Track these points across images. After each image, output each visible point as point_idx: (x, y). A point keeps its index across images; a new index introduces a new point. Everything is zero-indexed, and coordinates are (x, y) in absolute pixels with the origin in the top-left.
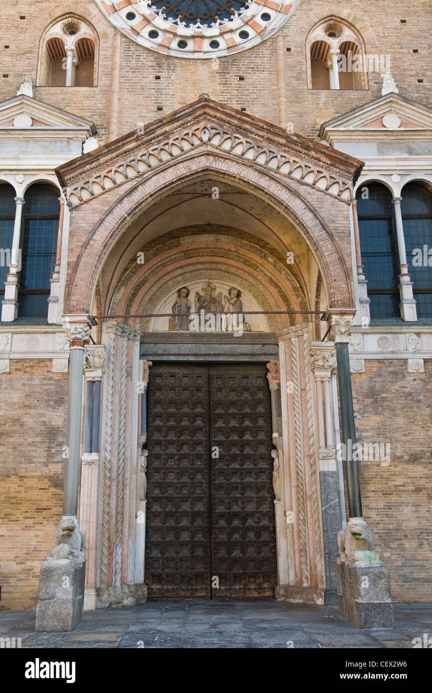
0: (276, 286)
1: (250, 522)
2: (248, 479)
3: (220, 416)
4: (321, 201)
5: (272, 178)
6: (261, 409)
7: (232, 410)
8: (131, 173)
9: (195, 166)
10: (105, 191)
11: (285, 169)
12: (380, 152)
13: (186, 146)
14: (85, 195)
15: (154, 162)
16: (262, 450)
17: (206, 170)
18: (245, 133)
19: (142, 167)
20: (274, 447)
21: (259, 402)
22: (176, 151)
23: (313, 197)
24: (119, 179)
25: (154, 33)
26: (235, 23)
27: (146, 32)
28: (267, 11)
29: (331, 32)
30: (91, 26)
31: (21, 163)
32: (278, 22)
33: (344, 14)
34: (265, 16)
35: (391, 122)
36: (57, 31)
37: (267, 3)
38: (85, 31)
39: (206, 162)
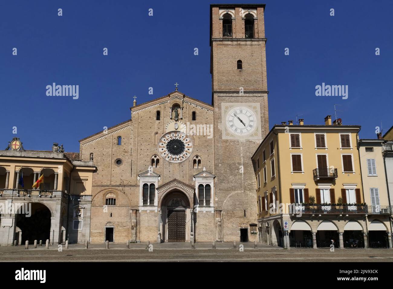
2: (182, 227)
3: (178, 218)
5: (184, 190)
6: (184, 217)
7: (180, 217)
8: (166, 189)
9: (174, 188)
11: (186, 189)
12: (202, 180)
13: (173, 185)
15: (169, 187)
16: (184, 223)
18: (180, 184)
20: (186, 222)
21: (184, 216)
22: (171, 186)
23: (189, 193)
24: (164, 190)
25: (168, 157)
26: (182, 155)
27: (167, 157)
28: (187, 153)
29: (197, 157)
30: (159, 156)
31: (149, 181)
32: (188, 155)
33: (199, 154)
34: (187, 154)
35: (204, 175)
36: (153, 157)
37: (187, 151)
38: (158, 157)
39: (175, 187)
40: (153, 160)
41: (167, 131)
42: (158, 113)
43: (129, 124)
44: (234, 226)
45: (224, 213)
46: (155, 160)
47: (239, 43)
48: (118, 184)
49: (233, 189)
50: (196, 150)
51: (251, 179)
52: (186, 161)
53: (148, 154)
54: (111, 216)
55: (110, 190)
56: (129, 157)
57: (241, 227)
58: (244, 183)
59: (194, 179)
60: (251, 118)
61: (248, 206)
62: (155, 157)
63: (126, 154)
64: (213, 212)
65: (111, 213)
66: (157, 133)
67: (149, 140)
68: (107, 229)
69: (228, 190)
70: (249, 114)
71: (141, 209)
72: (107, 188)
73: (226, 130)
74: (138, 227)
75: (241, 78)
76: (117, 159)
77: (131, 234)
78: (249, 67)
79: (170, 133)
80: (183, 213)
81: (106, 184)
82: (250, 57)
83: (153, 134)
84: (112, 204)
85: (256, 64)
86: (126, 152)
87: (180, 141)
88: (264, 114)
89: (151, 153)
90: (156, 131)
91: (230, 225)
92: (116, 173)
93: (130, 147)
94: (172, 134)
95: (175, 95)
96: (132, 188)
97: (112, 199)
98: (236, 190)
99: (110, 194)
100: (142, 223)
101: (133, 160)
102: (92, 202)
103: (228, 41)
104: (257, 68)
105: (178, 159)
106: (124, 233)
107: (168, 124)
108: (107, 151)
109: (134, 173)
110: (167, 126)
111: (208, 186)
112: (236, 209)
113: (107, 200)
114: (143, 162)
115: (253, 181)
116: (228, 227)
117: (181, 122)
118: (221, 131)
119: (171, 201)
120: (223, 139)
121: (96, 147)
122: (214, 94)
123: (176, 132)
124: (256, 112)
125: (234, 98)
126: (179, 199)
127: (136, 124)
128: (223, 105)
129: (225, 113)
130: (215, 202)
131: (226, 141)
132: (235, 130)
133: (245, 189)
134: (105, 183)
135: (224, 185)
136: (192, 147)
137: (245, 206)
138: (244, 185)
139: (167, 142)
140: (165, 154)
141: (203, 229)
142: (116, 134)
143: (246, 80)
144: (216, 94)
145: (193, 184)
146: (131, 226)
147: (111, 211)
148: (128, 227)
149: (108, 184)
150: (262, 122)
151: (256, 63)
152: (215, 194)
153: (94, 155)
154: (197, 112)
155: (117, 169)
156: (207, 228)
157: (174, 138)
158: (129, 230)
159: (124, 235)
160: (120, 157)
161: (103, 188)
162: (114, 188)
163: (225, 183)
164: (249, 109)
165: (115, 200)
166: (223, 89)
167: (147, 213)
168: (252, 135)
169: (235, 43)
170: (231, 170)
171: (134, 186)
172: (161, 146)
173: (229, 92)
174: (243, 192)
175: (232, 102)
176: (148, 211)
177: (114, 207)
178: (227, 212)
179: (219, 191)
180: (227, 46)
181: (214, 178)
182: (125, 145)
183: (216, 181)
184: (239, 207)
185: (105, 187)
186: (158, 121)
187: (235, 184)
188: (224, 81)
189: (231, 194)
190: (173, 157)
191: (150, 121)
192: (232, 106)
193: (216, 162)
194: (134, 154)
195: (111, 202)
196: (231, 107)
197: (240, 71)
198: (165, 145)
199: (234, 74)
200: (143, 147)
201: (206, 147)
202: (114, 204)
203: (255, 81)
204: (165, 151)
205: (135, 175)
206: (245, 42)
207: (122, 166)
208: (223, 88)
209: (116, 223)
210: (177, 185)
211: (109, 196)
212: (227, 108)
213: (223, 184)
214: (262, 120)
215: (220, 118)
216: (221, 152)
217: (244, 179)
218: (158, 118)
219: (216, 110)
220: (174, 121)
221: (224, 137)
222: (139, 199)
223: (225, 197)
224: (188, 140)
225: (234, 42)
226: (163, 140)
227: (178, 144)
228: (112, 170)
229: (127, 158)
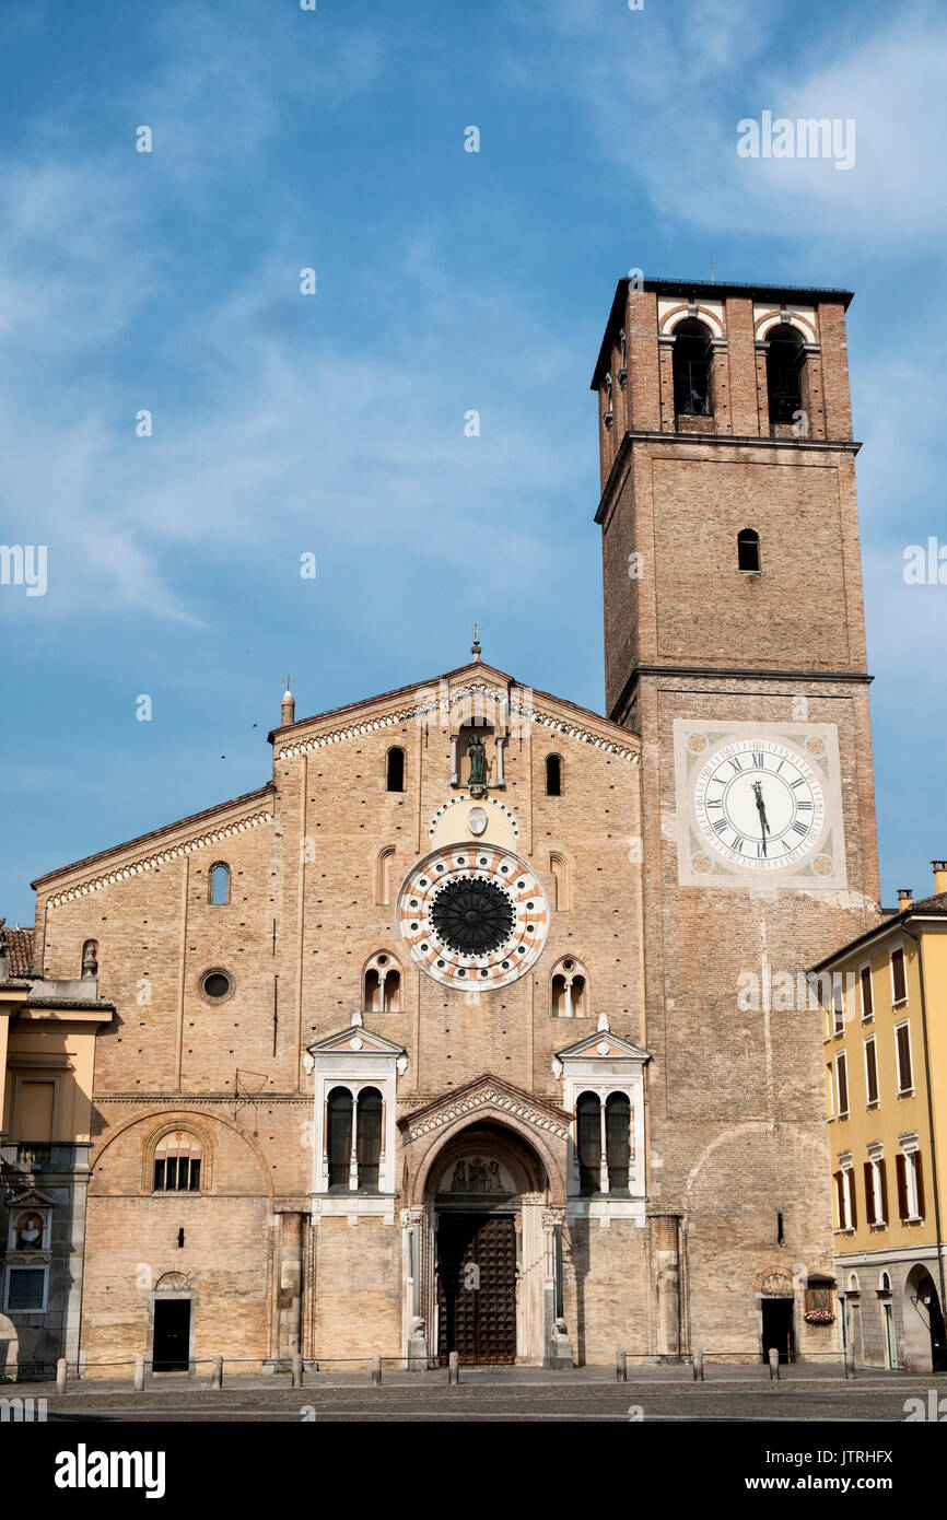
0: (522, 1164)
1: (501, 1319)
2: (501, 1291)
3: (483, 1250)
4: (551, 1139)
5: (525, 1124)
6: (509, 1245)
7: (492, 1246)
8: (446, 1118)
9: (482, 1115)
10: (431, 1130)
11: (533, 1119)
12: (594, 1070)
13: (477, 1102)
14: (420, 1132)
15: (459, 1112)
16: (510, 1272)
17: (488, 1117)
18: (511, 1095)
19: (452, 1115)
20: (517, 1271)
21: (509, 1240)
22: (471, 1105)
24: (439, 1122)
25: (441, 964)
26: (499, 955)
27: (435, 963)
28: (522, 944)
29: (568, 964)
30: (397, 959)
31: (355, 1074)
32: (530, 956)
33: (577, 952)
34: (522, 950)
35: (603, 1048)
36: (373, 963)
37: (522, 938)
38: (392, 964)
39: (487, 1113)
40: (371, 976)
41: (438, 843)
42: (396, 757)
43: (264, 808)
44: (735, 1286)
45: (692, 1226)
46: (383, 973)
47: (746, 456)
48: (212, 1090)
49: (730, 1113)
50: (566, 933)
51: (805, 1069)
52: (520, 985)
53: (351, 946)
54: (181, 1244)
55: (176, 1116)
56: (263, 963)
57: (764, 1291)
58: (775, 1085)
59: (556, 1066)
60: (802, 793)
61: (795, 1193)
62: (382, 960)
63: (249, 947)
64: (641, 1222)
65: (182, 1230)
66: (389, 851)
67: (357, 884)
68: (159, 1303)
69: (705, 1121)
70: (790, 774)
71: (321, 1208)
72: (163, 1107)
73: (695, 843)
74: (308, 1292)
75: (757, 612)
76: (209, 971)
77: (275, 1331)
78: (789, 560)
79: (446, 851)
80: (504, 1226)
81: (155, 1088)
82: (792, 520)
83: (374, 854)
84: (182, 1186)
85: (817, 552)
86: (249, 938)
87: (494, 886)
88: (856, 777)
89: (364, 943)
90: (385, 841)
91: (714, 1284)
92: (206, 1035)
93: (268, 912)
94: (456, 855)
95: (474, 679)
96: (279, 1108)
97: (184, 1161)
98: (743, 1122)
99: (173, 1136)
100: (323, 1274)
101: (281, 975)
102: (90, 1174)
103: (699, 443)
104: (821, 571)
105: (484, 973)
106: (238, 1326)
107: (442, 810)
108: (160, 929)
109: (289, 1040)
110: (436, 818)
111: (619, 1099)
112: (744, 1206)
113: (159, 1164)
114: (327, 983)
115: (814, 1079)
116: (706, 1292)
117: (499, 804)
118: (674, 847)
119: (453, 1168)
120: (682, 882)
121: (111, 912)
122: (643, 678)
123: (472, 847)
124: (823, 763)
125: (725, 698)
126: (486, 1161)
127: (295, 806)
128: (683, 728)
129: (689, 765)
130: (651, 1176)
131: (696, 895)
132: (734, 845)
133: (780, 1116)
134: (153, 1083)
135: (692, 1098)
136: (548, 917)
137: (779, 1193)
138: (776, 1097)
139: (433, 891)
140: (424, 947)
141: (601, 1300)
142: (203, 854)
143: (778, 620)
144: (651, 679)
145: (551, 1090)
146: (275, 1290)
147: (180, 1217)
148: (258, 1294)
149: (167, 1089)
150: (846, 810)
151: (816, 545)
152: (651, 1136)
153: (101, 950)
154: (569, 759)
155: (209, 1020)
156: (615, 1297)
157: (467, 873)
158: (263, 1313)
159: (239, 1334)
160: (225, 962)
161: (143, 1109)
162: (194, 1107)
163: (691, 1086)
164: (791, 753)
165: (196, 1163)
166: (680, 659)
167: (345, 1229)
168: (806, 871)
169: (727, 453)
170: (718, 1027)
171: (287, 1099)
172: (405, 909)
173: (707, 674)
174: (771, 1127)
175: (720, 719)
176: (352, 1220)
177: (197, 1201)
178: (705, 1217)
179: (666, 1126)
180: (697, 464)
181: (647, 1063)
182: (245, 906)
183: (652, 1080)
184: (755, 1201)
185: (155, 1105)
186: (395, 796)
187: (739, 1094)
188: (682, 622)
189: (721, 1138)
190: (465, 961)
191: (359, 794)
192: (722, 735)
193: (654, 989)
194: (288, 950)
195: (178, 1175)
196: (714, 738)
197: (752, 579)
198: (425, 907)
199: (727, 593)
200: (324, 918)
201: (607, 918)
202: (195, 1186)
203: (814, 627)
204: (425, 935)
205: (294, 1047)
206: (769, 451)
207: (232, 1003)
208: (682, 655)
209: (205, 1277)
210: (494, 1099)
211: (170, 1146)
212: (697, 743)
213: (684, 1091)
214: (846, 801)
215: (666, 788)
216: (675, 942)
217: (777, 1072)
218: (395, 782)
219: (652, 750)
220: (467, 796)
221: (687, 878)
222: (309, 1162)
223: (694, 1152)
224: (529, 887)
225: (722, 449)
226: (415, 883)
227: (483, 901)
228: (187, 1023)
229: (257, 965)
